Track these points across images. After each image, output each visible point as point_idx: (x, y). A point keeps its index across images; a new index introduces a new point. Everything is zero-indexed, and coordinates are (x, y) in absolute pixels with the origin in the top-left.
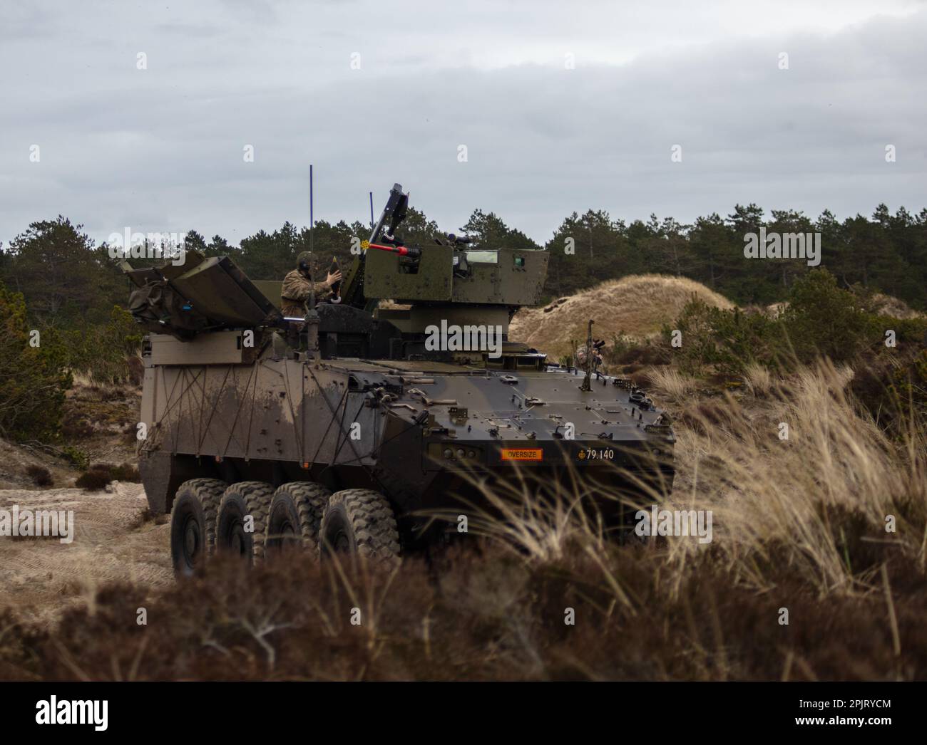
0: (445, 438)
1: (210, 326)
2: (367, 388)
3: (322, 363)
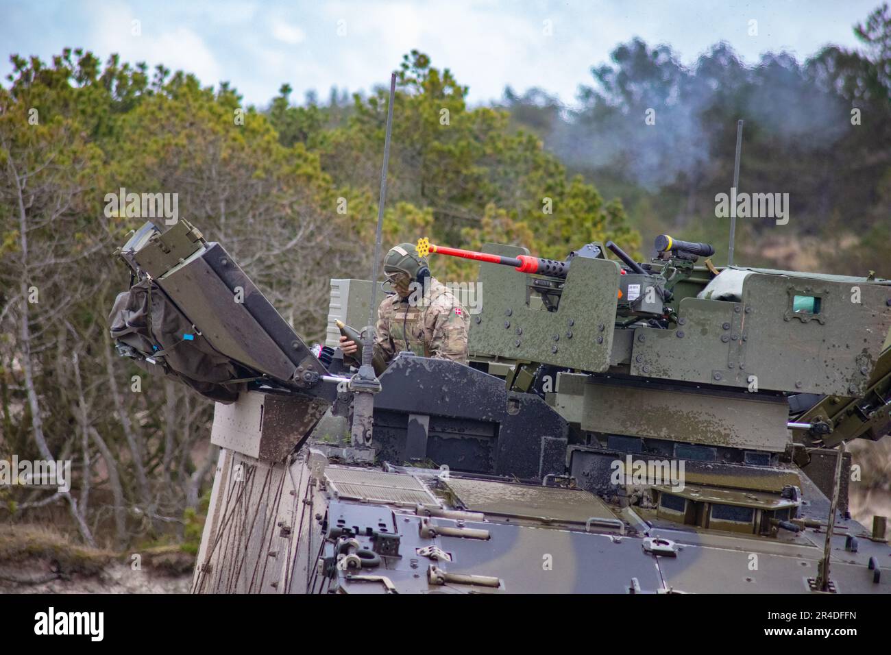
1: (240, 377)
2: (335, 536)
3: (325, 475)
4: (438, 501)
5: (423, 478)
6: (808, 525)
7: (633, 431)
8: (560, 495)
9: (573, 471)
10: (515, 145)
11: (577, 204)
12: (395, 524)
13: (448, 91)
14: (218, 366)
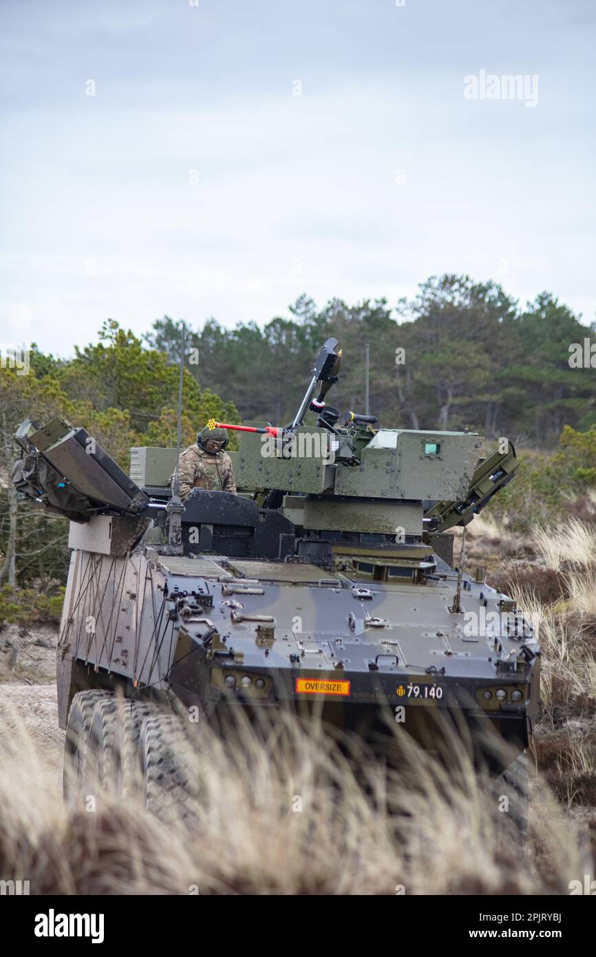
0: (229, 663)
1: (93, 507)
2: (173, 597)
3: (159, 562)
4: (229, 575)
5: (215, 562)
6: (441, 577)
7: (336, 528)
8: (296, 567)
9: (299, 553)
10: (172, 373)
11: (210, 406)
12: (208, 589)
13: (131, 342)
14: (80, 501)
